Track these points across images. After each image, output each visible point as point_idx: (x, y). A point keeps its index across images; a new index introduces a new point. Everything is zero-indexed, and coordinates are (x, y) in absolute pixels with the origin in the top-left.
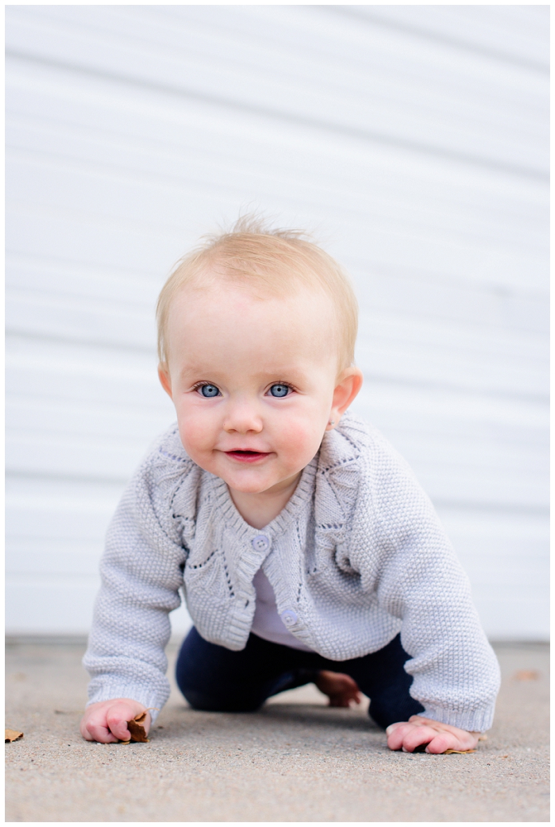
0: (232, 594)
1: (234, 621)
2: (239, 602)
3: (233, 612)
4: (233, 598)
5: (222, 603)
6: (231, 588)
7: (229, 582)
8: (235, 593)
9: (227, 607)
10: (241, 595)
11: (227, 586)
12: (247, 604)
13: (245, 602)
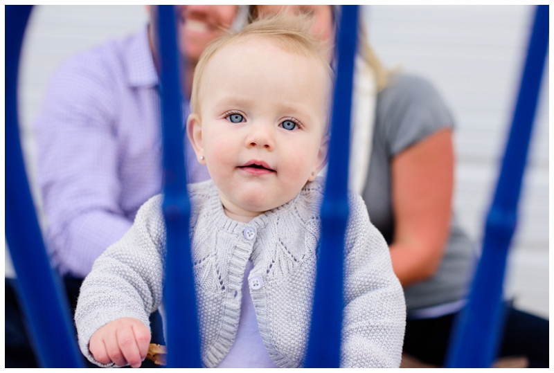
0: (223, 288)
1: (227, 311)
2: (229, 294)
3: (225, 303)
4: (224, 291)
5: (216, 296)
6: (221, 283)
7: (220, 278)
8: (226, 287)
9: (220, 299)
10: (230, 288)
11: (218, 281)
12: (235, 295)
13: (234, 293)
